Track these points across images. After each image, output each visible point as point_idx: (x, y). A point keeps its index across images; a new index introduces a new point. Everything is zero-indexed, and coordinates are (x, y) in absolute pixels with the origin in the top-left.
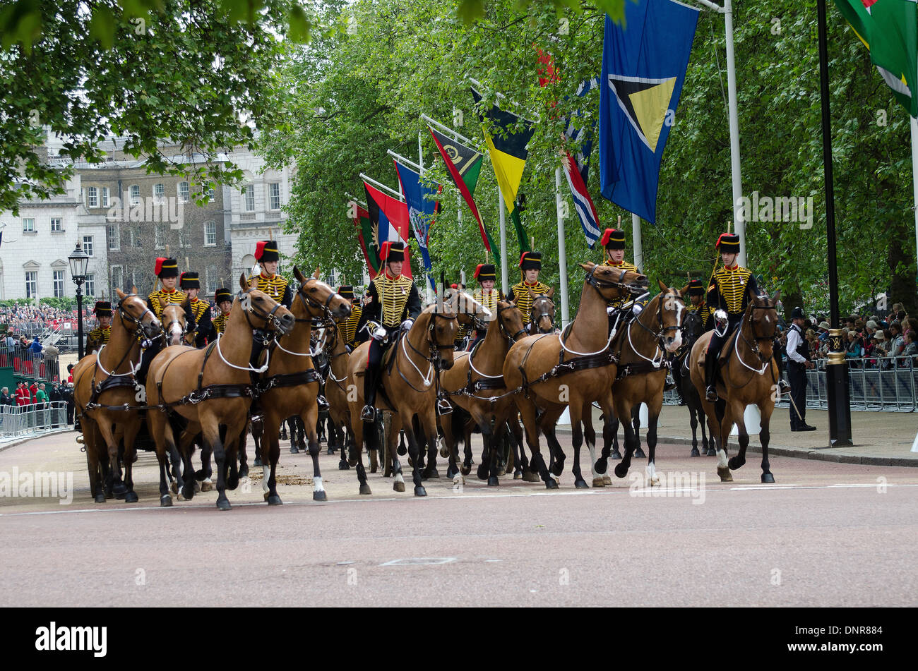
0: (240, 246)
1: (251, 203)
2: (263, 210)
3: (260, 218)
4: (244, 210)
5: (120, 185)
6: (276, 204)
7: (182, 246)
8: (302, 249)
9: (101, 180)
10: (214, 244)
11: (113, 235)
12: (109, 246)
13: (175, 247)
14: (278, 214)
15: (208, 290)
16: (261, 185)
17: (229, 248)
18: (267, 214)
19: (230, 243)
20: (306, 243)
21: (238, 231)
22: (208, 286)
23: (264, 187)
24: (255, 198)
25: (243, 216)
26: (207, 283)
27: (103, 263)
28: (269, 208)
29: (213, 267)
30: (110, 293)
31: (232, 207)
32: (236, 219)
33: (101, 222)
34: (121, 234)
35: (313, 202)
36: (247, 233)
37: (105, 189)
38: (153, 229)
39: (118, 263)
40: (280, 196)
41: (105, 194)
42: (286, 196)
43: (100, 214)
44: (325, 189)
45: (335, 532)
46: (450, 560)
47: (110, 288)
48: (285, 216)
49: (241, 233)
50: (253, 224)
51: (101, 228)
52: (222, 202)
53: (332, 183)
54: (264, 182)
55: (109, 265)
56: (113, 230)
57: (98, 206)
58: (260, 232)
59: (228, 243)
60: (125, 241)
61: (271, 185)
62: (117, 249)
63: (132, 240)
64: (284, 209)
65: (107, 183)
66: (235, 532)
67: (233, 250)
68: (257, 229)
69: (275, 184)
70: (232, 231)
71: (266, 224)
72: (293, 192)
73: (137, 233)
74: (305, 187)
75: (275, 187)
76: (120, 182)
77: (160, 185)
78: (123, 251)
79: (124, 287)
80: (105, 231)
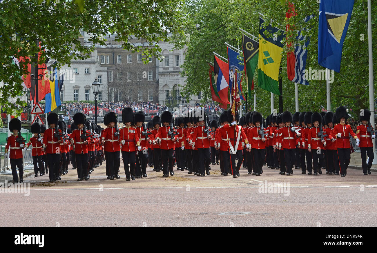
0: (162, 81)
1: (167, 63)
2: (172, 66)
3: (171, 70)
4: (164, 66)
5: (113, 55)
6: (178, 64)
7: (138, 80)
8: (189, 83)
9: (106, 53)
10: (152, 80)
11: (110, 75)
12: (108, 80)
13: (135, 81)
14: (178, 68)
15: (149, 99)
16: (172, 56)
17: (158, 82)
18: (174, 68)
19: (158, 80)
20: (190, 80)
21: (162, 75)
22: (149, 97)
23: (173, 57)
24: (169, 61)
25: (164, 68)
26: (148, 96)
27: (106, 87)
28: (175, 66)
29: (151, 90)
30: (108, 99)
31: (160, 65)
32: (161, 70)
33: (106, 70)
34: (113, 75)
35: (194, 63)
36: (166, 76)
37: (107, 56)
38: (127, 73)
39: (112, 87)
40: (179, 61)
41: (107, 58)
42: (182, 61)
43: (105, 67)
44: (199, 58)
45: (200, 200)
46: (248, 213)
47: (108, 97)
48: (181, 69)
49: (163, 75)
50: (168, 72)
51: (105, 72)
52: (156, 63)
53: (202, 56)
54: (173, 55)
55: (108, 88)
56: (110, 73)
57: (104, 63)
58: (171, 76)
60: (115, 78)
61: (176, 56)
62: (112, 81)
63: (118, 78)
64: (181, 67)
65: (109, 54)
66: (158, 199)
67: (159, 82)
68: (170, 74)
69: (177, 56)
70: (159, 75)
71: (173, 72)
72: (186, 59)
73: (120, 75)
74: (190, 57)
75: (178, 57)
76: (114, 53)
77: (130, 55)
78: (114, 82)
79: (114, 97)
80: (107, 74)
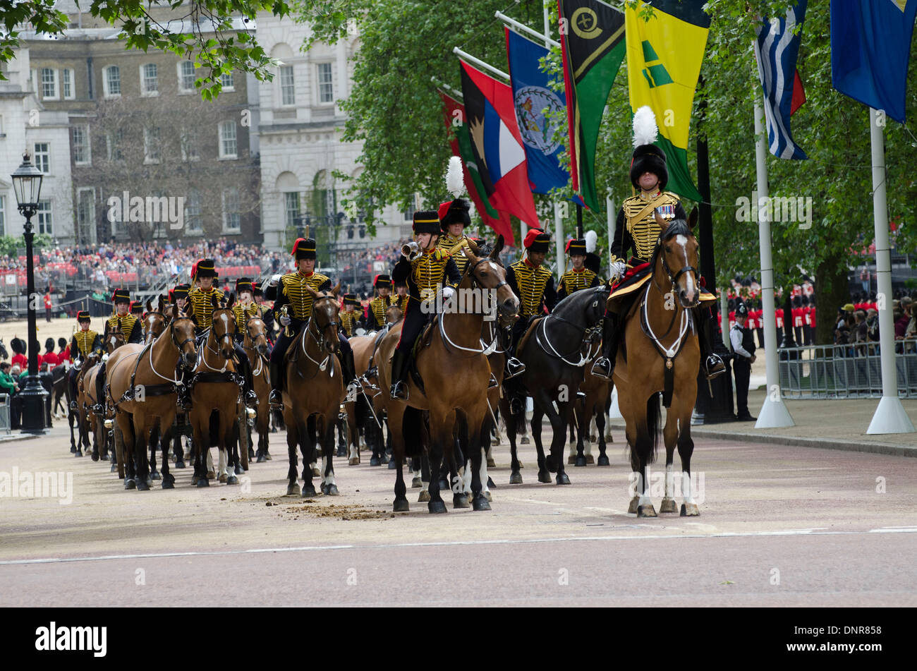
0: (274, 158)
1: (289, 92)
2: (307, 103)
3: (304, 116)
4: (279, 104)
5: (90, 66)
6: (327, 96)
7: (184, 158)
8: (372, 167)
9: (61, 57)
10: (234, 156)
11: (80, 141)
12: (74, 158)
13: (174, 159)
14: (330, 111)
15: (225, 225)
16: (305, 66)
17: (257, 161)
18: (314, 110)
19: (258, 154)
20: (374, 153)
21: (270, 137)
22: (225, 219)
23: (309, 69)
24: (297, 85)
25: (277, 112)
26: (224, 214)
27: (65, 185)
28: (316, 101)
29: (233, 192)
30: (76, 230)
31: (262, 100)
32: (267, 118)
33: (61, 121)
34: (92, 139)
35: (384, 90)
36: (285, 139)
37: (66, 72)
38: (141, 133)
39: (89, 184)
40: (334, 83)
41: (67, 79)
42: (344, 84)
43: (59, 110)
44: (401, 72)
45: (418, 591)
47: (76, 223)
48: (341, 114)
49: (275, 139)
50: (292, 126)
51: (62, 130)
52: (246, 91)
53: (412, 64)
54: (309, 61)
55: (75, 187)
56: (80, 134)
57: (57, 97)
58: (304, 138)
59: (255, 153)
60: (98, 150)
61: (320, 65)
62: (86, 162)
63: (109, 150)
64: (341, 103)
65: (72, 63)
66: (264, 591)
67: (262, 165)
68: (299, 134)
69: (325, 65)
70: (261, 136)
71: (312, 125)
72: (355, 79)
73: (115, 140)
74: (372, 70)
75: (326, 69)
76: (90, 61)
77: (151, 65)
78: (95, 167)
79: (98, 220)
80: (67, 136)
